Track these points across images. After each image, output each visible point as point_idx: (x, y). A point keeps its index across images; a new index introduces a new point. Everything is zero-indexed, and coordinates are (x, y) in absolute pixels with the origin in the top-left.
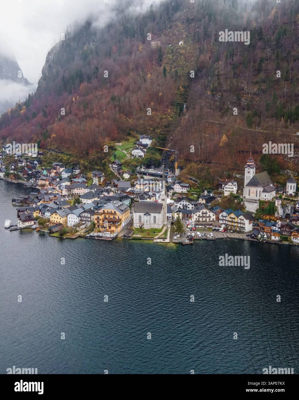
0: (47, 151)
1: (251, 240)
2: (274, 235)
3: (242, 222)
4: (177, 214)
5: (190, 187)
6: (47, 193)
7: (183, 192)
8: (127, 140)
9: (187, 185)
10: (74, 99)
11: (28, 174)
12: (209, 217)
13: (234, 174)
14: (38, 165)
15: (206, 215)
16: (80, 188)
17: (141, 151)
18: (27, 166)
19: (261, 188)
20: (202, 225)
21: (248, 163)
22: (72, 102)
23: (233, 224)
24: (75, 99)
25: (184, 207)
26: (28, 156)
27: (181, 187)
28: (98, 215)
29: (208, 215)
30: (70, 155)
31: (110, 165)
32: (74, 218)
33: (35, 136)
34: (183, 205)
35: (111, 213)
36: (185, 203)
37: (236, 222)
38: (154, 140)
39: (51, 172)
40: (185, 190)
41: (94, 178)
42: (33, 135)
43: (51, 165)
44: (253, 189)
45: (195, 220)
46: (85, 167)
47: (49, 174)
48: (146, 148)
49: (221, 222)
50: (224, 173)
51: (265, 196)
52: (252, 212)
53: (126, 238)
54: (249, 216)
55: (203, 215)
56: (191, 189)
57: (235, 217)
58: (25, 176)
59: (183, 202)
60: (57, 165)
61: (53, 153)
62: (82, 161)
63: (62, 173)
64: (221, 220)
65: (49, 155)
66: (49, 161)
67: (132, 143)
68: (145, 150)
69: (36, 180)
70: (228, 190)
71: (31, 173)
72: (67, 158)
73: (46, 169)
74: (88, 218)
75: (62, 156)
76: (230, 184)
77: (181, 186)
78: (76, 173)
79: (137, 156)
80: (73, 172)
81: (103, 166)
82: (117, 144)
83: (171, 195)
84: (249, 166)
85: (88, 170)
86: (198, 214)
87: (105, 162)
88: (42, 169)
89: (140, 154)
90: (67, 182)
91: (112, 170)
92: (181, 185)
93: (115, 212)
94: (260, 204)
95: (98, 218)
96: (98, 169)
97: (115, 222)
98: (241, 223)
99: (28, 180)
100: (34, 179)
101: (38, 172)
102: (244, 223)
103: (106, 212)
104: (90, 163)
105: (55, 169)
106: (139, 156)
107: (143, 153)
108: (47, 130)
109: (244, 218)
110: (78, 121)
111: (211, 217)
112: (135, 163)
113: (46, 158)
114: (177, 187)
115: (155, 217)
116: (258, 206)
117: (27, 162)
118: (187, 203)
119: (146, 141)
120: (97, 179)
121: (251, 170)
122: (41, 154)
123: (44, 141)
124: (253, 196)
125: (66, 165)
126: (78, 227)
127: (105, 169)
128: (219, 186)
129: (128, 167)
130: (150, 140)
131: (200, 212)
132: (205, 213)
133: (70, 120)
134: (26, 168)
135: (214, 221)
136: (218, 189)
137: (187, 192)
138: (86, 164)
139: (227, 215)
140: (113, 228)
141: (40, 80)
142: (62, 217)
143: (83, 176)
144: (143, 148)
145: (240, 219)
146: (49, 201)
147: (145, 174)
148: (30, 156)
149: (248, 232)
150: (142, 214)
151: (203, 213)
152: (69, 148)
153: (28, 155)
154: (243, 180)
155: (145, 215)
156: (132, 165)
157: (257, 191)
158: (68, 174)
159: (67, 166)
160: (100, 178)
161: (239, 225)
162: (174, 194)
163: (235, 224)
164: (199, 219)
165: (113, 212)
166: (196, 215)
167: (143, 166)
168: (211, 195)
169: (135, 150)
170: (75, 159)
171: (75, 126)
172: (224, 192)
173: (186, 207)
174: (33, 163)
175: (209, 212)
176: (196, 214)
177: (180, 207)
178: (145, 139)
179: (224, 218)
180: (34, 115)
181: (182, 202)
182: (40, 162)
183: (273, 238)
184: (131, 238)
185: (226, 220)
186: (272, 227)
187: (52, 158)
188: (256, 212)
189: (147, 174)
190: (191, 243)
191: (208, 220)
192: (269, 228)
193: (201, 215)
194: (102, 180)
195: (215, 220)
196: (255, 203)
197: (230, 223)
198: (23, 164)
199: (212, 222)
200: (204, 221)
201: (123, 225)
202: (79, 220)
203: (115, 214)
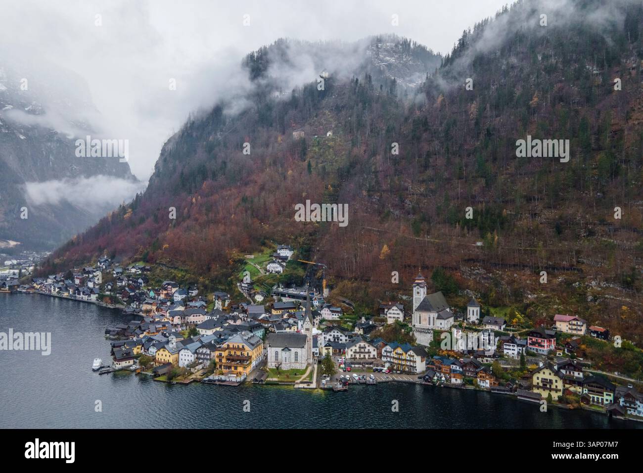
0: (156, 266)
1: (424, 384)
2: (454, 377)
3: (412, 359)
4: (326, 349)
5: (342, 312)
6: (153, 321)
7: (334, 319)
8: (262, 251)
9: (339, 309)
10: (194, 200)
11: (130, 297)
12: (369, 352)
13: (399, 295)
14: (143, 285)
15: (364, 350)
16: (198, 315)
17: (279, 266)
18: (129, 285)
19: (434, 314)
20: (359, 364)
21: (416, 281)
22: (192, 203)
23: (400, 362)
24: (196, 200)
25: (335, 340)
26: (130, 273)
27: (330, 313)
28: (220, 351)
29: (366, 350)
30: (186, 271)
31: (238, 284)
32: (188, 356)
33: (142, 246)
34: (334, 337)
35: (238, 349)
36: (336, 334)
37: (404, 360)
38: (295, 251)
39: (160, 294)
40: (336, 317)
41: (216, 301)
42: (139, 246)
43: (160, 284)
44: (425, 315)
45: (350, 357)
46: (205, 287)
47: (157, 296)
48: (285, 262)
49: (384, 359)
50: (386, 294)
51: (441, 324)
52: (425, 346)
53: (257, 383)
54: (420, 351)
55: (360, 350)
56: (344, 315)
57: (403, 352)
58: (125, 299)
59: (334, 332)
60: (168, 284)
61: (164, 268)
62: (201, 279)
63: (175, 295)
64: (384, 356)
65: (158, 271)
66: (158, 278)
67: (268, 255)
68: (284, 264)
69: (139, 304)
70: (392, 316)
71: (133, 296)
72: (182, 275)
73: (154, 290)
74: (207, 355)
75: (176, 272)
76: (395, 308)
77: (330, 311)
78: (193, 295)
79: (273, 272)
80: (188, 293)
81: (229, 285)
82: (248, 256)
83: (318, 323)
84: (418, 284)
85: (209, 291)
86: (354, 348)
87: (232, 280)
88: (148, 290)
89: (277, 270)
90: (181, 307)
91: (240, 290)
92: (331, 309)
93: (243, 346)
94: (434, 335)
95: (221, 355)
96: (222, 289)
97: (243, 360)
98: (410, 361)
99: (129, 303)
100: (137, 303)
101: (143, 294)
102: (414, 360)
103: (231, 346)
104: (212, 281)
105: (166, 289)
106: (276, 272)
107: (282, 268)
108: (158, 239)
109: (414, 354)
110: (198, 228)
111: (370, 353)
112: (270, 281)
113: (154, 275)
114: (326, 312)
115: (296, 354)
116: (432, 338)
117: (128, 281)
118: (339, 334)
119: (286, 253)
120: (220, 303)
121: (420, 291)
122: (148, 270)
123: (153, 253)
124: (425, 325)
125: (180, 284)
126: (193, 367)
127: (231, 289)
128: (381, 311)
129: (262, 286)
130: (290, 250)
131: (356, 346)
132: (363, 348)
133: (188, 227)
134: (127, 288)
135: (375, 358)
136: (379, 315)
137: (339, 319)
138: (207, 282)
139: (392, 350)
140: (240, 369)
141: (151, 177)
142: (172, 353)
143: (201, 298)
144: (281, 262)
145: (409, 355)
146: (155, 332)
147: (283, 295)
148: (133, 273)
149: (420, 373)
150: (279, 350)
151: (360, 348)
152: (185, 262)
153: (131, 271)
154: (411, 302)
155: (283, 350)
156: (267, 284)
157: (429, 318)
158: (182, 296)
159: (182, 286)
160: (224, 301)
161: (408, 363)
162: (321, 322)
163: (403, 363)
164: (355, 355)
165: (241, 347)
166: (351, 350)
167: (281, 285)
168: (371, 323)
169: (271, 264)
170: (193, 276)
171: (194, 233)
172: (386, 319)
173: (338, 340)
174: (137, 282)
175: (369, 346)
176: (351, 348)
177: (329, 339)
178: (284, 250)
179: (388, 354)
180: (142, 220)
181: (332, 332)
182: (146, 281)
183: (453, 380)
184: (264, 383)
185: (390, 357)
186: (452, 366)
187: (163, 276)
188: (429, 346)
189: (287, 295)
190: (345, 388)
191: (367, 356)
192: (448, 367)
193: (358, 351)
194: (227, 303)
195: (376, 356)
196: (428, 334)
197: (396, 361)
198: (124, 282)
199: (373, 360)
200: (362, 358)
201: (253, 364)
202: (195, 357)
203: (243, 350)
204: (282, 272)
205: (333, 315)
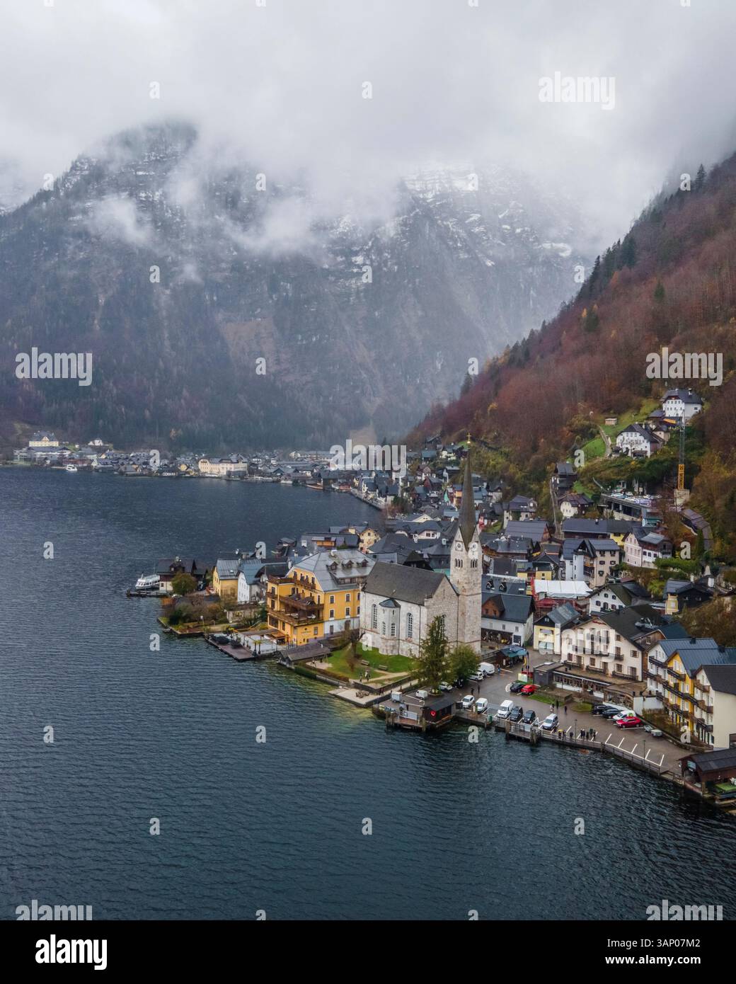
0: (477, 446)
1: (684, 788)
5: (670, 548)
7: (645, 566)
8: (639, 409)
10: (584, 313)
12: (618, 657)
17: (642, 438)
20: (578, 683)
22: (580, 318)
23: (679, 703)
24: (589, 314)
27: (637, 547)
28: (273, 583)
30: (507, 454)
31: (553, 480)
32: (245, 587)
35: (307, 584)
36: (610, 601)
37: (687, 698)
40: (650, 560)
45: (564, 659)
46: (514, 485)
48: (667, 431)
53: (285, 663)
56: (674, 557)
57: (686, 673)
59: (606, 596)
61: (483, 450)
64: (651, 677)
67: (644, 416)
68: (661, 435)
72: (497, 463)
75: (493, 456)
77: (640, 542)
79: (630, 454)
82: (607, 421)
83: (607, 571)
89: (638, 448)
92: (645, 539)
93: (313, 580)
95: (272, 591)
98: (701, 705)
102: (710, 705)
103: (299, 576)
106: (634, 454)
107: (648, 445)
109: (709, 684)
111: (622, 659)
112: (608, 473)
114: (633, 545)
115: (410, 618)
118: (617, 602)
120: (511, 518)
126: (233, 611)
129: (590, 485)
130: (694, 404)
135: (634, 680)
137: (651, 567)
139: (666, 660)
145: (699, 686)
147: (617, 506)
148: (443, 459)
150: (379, 601)
153: (442, 455)
155: (385, 603)
156: (601, 479)
160: (517, 513)
163: (685, 707)
164: (579, 658)
165: (310, 580)
169: (625, 434)
174: (442, 476)
178: (674, 400)
179: (658, 672)
181: (602, 594)
184: (292, 667)
185: (663, 683)
191: (611, 668)
195: (639, 673)
197: (673, 699)
198: (423, 476)
199: (624, 682)
200: (595, 671)
201: (332, 627)
202: (254, 593)
203: (313, 587)
204: (649, 454)
205: (645, 553)
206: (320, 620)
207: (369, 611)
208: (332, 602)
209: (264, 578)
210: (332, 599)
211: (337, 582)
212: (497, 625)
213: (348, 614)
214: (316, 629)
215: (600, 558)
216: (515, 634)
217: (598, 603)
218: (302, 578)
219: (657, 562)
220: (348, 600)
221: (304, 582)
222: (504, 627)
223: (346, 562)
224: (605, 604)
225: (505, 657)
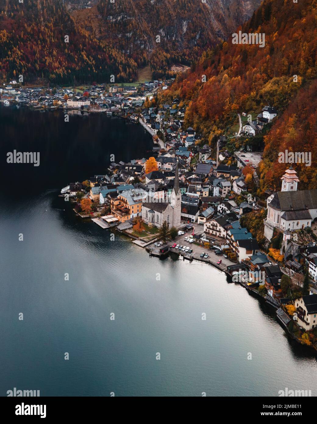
3: (238, 248)
5: (247, 188)
16: (171, 163)
17: (252, 128)
19: (279, 212)
21: (286, 174)
25: (223, 212)
28: (113, 200)
29: (218, 229)
37: (234, 247)
40: (240, 191)
41: (200, 153)
44: (272, 211)
48: (262, 125)
49: (227, 241)
51: (284, 224)
53: (118, 230)
57: (235, 240)
59: (223, 205)
63: (185, 141)
68: (260, 127)
79: (247, 134)
82: (243, 114)
84: (285, 178)
89: (251, 132)
93: (126, 201)
95: (113, 203)
97: (122, 211)
103: (121, 198)
105: (186, 134)
106: (249, 134)
107: (254, 131)
111: (221, 232)
114: (235, 185)
115: (158, 216)
116: (273, 234)
118: (226, 208)
119: (268, 115)
124: (271, 220)
130: (271, 113)
132: (215, 226)
139: (231, 235)
140: (119, 217)
144: (258, 124)
155: (150, 211)
161: (236, 251)
164: (209, 231)
166: (207, 226)
168: (253, 204)
169: (246, 126)
175: (220, 226)
178: (266, 111)
185: (230, 241)
188: (270, 241)
191: (218, 234)
193: (211, 227)
196: (271, 230)
199: (221, 239)
200: (213, 235)
201: (133, 216)
202: (106, 200)
203: (126, 203)
204: (254, 135)
205: (238, 189)
206: (129, 214)
207: (145, 212)
208: (133, 208)
209: (109, 196)
210: (133, 207)
211: (135, 201)
212: (187, 216)
213: (138, 211)
214: (128, 217)
215: (224, 189)
216: (192, 218)
217: (220, 207)
218: (123, 199)
219: (242, 192)
220: (138, 207)
221: (123, 200)
222: (189, 216)
223: (137, 194)
224: (223, 208)
225: (187, 228)
